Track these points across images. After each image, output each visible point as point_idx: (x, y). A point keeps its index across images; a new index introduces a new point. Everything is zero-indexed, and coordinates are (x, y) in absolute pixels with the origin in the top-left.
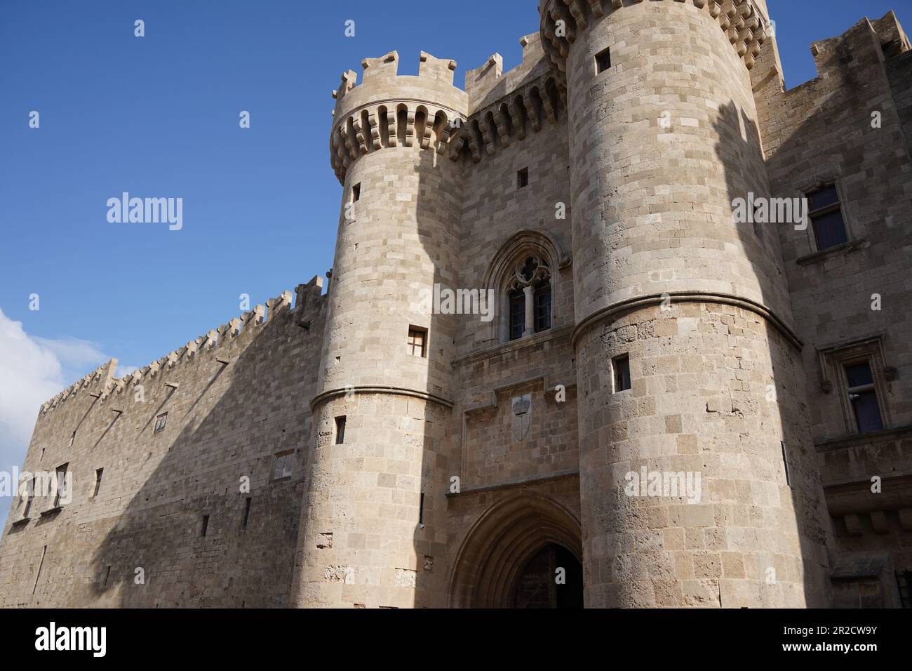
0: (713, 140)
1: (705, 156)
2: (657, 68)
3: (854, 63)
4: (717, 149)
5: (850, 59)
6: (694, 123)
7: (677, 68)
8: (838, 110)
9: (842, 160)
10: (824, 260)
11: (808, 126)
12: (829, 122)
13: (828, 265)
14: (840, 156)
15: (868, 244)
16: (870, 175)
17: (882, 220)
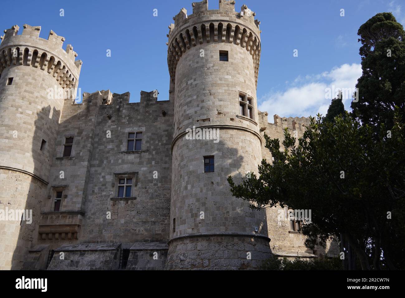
0: (35, 118)
1: (30, 124)
2: (25, 91)
3: (91, 104)
4: (35, 122)
5: (91, 102)
6: (31, 113)
7: (32, 93)
8: (83, 116)
9: (78, 132)
10: (63, 160)
11: (74, 118)
12: (79, 119)
13: (63, 162)
14: (78, 130)
15: (74, 159)
16: (82, 139)
17: (80, 153)
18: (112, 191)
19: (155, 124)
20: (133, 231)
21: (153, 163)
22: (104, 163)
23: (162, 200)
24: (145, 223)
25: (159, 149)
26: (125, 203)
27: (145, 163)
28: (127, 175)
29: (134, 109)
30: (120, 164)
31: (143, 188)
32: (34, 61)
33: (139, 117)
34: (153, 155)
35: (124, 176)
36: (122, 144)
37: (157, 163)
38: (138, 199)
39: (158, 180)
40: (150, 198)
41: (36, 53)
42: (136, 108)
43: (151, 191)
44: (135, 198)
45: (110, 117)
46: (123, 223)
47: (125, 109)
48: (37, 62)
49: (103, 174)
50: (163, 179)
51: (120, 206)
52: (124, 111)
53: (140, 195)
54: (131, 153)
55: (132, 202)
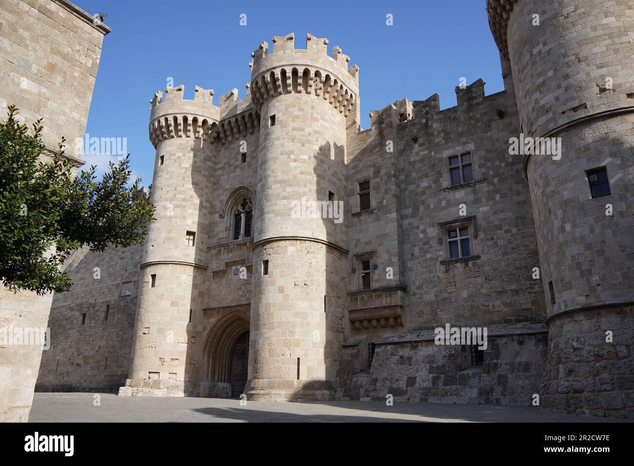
0: (313, 163)
1: (309, 173)
2: (294, 129)
3: (384, 126)
4: (315, 169)
5: (382, 123)
6: (306, 157)
7: (302, 130)
8: (375, 147)
9: (373, 171)
10: (361, 215)
11: (364, 152)
12: (371, 152)
13: (362, 218)
14: (373, 169)
15: (376, 211)
16: (381, 180)
17: (382, 201)
18: (439, 251)
19: (489, 134)
20: (484, 308)
21: (498, 197)
22: (421, 210)
23: (523, 254)
24: (500, 293)
25: (504, 172)
26: (463, 265)
27: (484, 200)
28: (459, 223)
29: (450, 118)
30: (445, 208)
31: (488, 240)
32: (295, 84)
33: (460, 130)
34: (494, 185)
35: (454, 224)
36: (442, 177)
37: (504, 196)
38: (484, 258)
39: (510, 224)
40: (502, 253)
41: (295, 72)
42: (452, 116)
43: (501, 242)
44: (478, 257)
45: (415, 140)
46: (466, 296)
47: (436, 121)
48: (300, 85)
49: (422, 227)
50: (519, 221)
51: (456, 272)
52: (435, 125)
53: (485, 252)
54: (459, 187)
55: (474, 264)
